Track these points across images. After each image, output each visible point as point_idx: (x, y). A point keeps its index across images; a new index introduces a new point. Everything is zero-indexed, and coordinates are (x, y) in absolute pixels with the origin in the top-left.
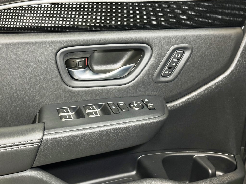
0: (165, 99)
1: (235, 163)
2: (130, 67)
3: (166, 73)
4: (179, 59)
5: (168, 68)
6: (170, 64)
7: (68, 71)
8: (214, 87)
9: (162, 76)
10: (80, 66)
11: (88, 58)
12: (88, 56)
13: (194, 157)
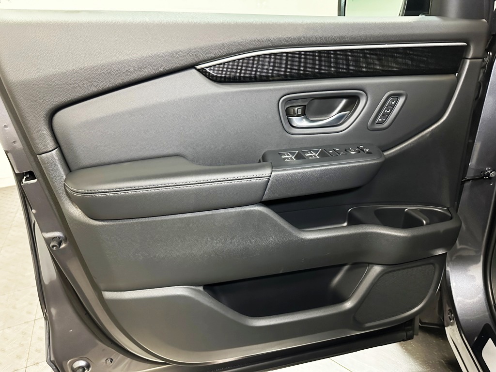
0: (380, 147)
1: (450, 215)
2: (346, 114)
3: (380, 120)
4: (394, 106)
5: (382, 115)
6: (385, 111)
7: (288, 118)
8: (428, 135)
9: (377, 124)
10: (299, 113)
11: (305, 106)
12: (306, 104)
13: (406, 210)
